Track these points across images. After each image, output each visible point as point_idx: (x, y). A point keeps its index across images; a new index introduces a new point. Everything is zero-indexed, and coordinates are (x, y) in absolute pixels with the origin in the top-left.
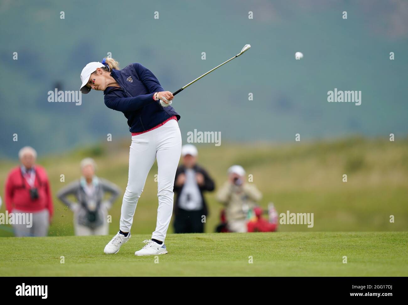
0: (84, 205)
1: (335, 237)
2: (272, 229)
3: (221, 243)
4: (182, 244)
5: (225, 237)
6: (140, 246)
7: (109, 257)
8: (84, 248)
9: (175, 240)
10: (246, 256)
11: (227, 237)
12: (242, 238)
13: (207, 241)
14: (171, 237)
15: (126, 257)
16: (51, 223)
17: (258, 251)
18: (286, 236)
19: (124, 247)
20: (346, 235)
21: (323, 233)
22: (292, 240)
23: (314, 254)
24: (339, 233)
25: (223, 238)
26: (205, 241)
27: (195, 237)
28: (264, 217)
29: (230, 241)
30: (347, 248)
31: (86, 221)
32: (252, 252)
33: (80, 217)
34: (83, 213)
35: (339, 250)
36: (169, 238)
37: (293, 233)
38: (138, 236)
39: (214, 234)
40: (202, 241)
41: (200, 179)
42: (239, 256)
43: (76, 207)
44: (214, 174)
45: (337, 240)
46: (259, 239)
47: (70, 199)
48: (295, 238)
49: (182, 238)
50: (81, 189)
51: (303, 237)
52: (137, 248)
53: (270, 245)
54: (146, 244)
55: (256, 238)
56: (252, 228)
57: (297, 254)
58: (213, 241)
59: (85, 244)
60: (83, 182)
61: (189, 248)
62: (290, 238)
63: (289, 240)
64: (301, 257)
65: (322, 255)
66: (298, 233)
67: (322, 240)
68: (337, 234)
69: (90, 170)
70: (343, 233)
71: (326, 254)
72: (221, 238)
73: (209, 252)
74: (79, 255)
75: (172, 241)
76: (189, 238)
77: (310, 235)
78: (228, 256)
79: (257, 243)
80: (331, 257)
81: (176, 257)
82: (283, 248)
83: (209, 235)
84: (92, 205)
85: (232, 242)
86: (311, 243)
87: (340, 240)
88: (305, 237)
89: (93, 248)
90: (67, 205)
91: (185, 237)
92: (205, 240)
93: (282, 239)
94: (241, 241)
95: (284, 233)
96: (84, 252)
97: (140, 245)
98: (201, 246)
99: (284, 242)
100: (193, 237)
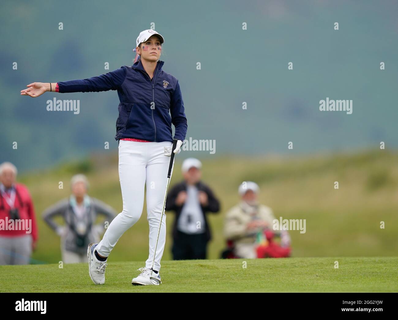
0: (72, 227)
1: (357, 262)
2: (285, 254)
3: (227, 270)
4: (182, 272)
5: (232, 264)
6: (134, 275)
7: (99, 288)
8: (70, 278)
9: (175, 268)
10: (255, 285)
11: (234, 264)
12: (251, 265)
13: (211, 269)
14: (170, 265)
15: (118, 287)
16: (34, 249)
17: (269, 280)
18: (301, 262)
19: (117, 276)
20: (369, 260)
21: (343, 258)
22: (307, 266)
23: (332, 283)
24: (361, 258)
25: (229, 265)
26: (209, 269)
27: (197, 264)
28: (276, 241)
29: (237, 268)
30: (370, 275)
31: (73, 246)
32: (262, 281)
33: (67, 242)
34: (71, 236)
35: (361, 278)
36: (168, 266)
37: (309, 259)
38: (132, 263)
39: (219, 260)
40: (205, 268)
41: (203, 198)
42: (248, 286)
43: (63, 230)
44: (219, 193)
45: (359, 267)
46: (271, 266)
47: (57, 221)
48: (311, 264)
49: (183, 265)
50: (71, 208)
51: (320, 263)
52: (131, 276)
53: (283, 273)
54: (141, 272)
55: (266, 265)
56: (263, 254)
57: (313, 283)
58: (217, 269)
59: (71, 273)
60: (73, 202)
61: (190, 276)
62: (306, 265)
63: (305, 266)
64: (318, 285)
65: (342, 284)
66: (314, 258)
67: (342, 266)
68: (359, 260)
69: (81, 188)
70: (365, 259)
71: (347, 283)
72: (226, 265)
73: (214, 281)
74: (66, 286)
75: (171, 269)
76: (190, 265)
77: (328, 260)
78: (235, 285)
79: (268, 271)
80: (352, 286)
81: (175, 287)
82: (297, 275)
83: (213, 262)
84: (81, 228)
85: (239, 269)
86: (329, 270)
87: (363, 266)
88: (322, 263)
89: (81, 277)
90: (53, 228)
91: (186, 264)
92: (208, 267)
93: (297, 265)
94: (250, 268)
95: (299, 259)
96: (71, 282)
97: (134, 273)
98: (205, 274)
99: (298, 269)
100: (195, 264)
